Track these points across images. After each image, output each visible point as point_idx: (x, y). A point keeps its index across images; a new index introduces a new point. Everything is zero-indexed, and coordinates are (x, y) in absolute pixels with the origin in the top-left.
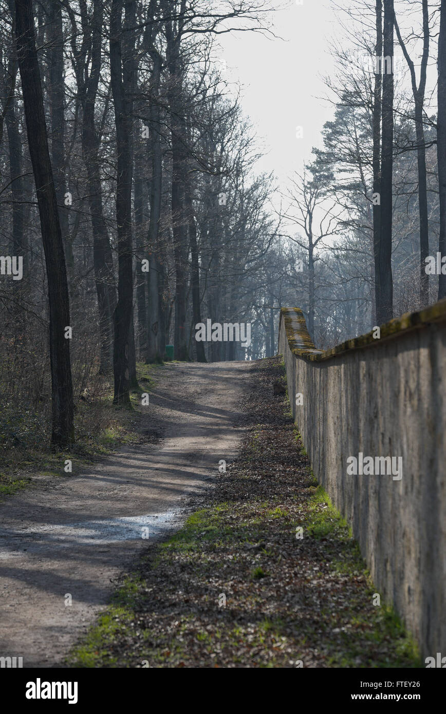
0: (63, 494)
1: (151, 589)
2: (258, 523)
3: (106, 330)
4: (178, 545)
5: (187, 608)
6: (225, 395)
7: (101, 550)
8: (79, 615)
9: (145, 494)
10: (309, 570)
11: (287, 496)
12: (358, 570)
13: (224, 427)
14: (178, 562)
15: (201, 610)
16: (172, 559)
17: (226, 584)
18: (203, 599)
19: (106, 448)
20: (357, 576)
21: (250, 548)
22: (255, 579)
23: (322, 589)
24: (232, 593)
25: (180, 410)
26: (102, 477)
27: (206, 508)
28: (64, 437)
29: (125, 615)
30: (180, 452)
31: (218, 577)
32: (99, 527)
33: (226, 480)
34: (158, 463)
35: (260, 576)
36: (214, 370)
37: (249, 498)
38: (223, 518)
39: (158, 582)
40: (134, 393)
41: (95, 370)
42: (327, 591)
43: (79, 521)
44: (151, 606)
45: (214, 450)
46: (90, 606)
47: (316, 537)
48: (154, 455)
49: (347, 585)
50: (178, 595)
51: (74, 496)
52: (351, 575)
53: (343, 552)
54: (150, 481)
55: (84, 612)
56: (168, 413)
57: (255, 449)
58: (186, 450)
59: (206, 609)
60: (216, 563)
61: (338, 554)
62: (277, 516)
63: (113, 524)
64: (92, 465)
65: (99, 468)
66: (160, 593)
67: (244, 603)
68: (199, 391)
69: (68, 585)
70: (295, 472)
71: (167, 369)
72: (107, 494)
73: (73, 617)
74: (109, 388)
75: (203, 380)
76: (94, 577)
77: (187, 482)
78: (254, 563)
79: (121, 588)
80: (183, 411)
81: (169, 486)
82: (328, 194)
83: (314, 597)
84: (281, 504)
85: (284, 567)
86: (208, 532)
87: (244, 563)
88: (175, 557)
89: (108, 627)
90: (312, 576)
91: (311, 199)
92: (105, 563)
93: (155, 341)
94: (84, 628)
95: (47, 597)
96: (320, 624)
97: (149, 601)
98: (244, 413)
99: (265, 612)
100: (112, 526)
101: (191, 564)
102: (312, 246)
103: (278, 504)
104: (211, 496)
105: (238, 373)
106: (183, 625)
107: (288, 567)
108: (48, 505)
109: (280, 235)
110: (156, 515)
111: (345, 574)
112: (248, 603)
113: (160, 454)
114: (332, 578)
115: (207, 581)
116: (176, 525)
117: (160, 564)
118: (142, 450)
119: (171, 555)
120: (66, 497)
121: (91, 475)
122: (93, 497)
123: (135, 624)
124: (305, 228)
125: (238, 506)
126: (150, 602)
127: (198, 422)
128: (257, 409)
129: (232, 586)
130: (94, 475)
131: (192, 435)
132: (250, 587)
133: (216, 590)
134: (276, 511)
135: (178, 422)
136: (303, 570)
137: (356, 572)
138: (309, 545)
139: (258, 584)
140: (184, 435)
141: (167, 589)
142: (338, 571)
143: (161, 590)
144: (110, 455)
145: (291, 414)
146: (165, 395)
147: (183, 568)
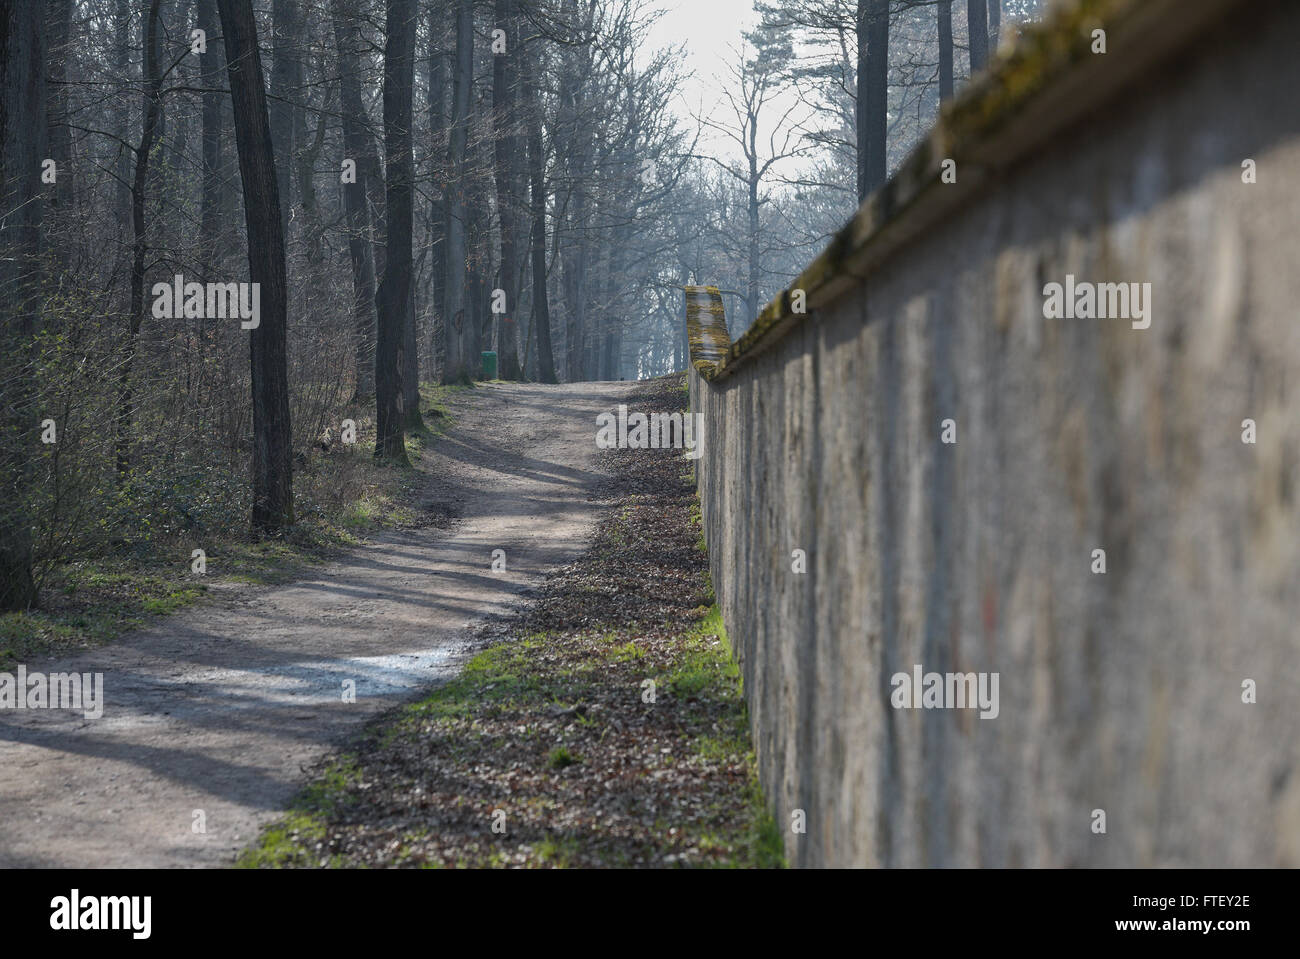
0: (259, 616)
1: (369, 785)
2: (591, 669)
3: (366, 323)
4: (438, 705)
5: (422, 819)
6: (578, 442)
7: (303, 714)
8: (231, 829)
9: (405, 617)
10: (653, 752)
11: (653, 623)
12: (738, 754)
13: (571, 500)
14: (429, 737)
15: (446, 821)
16: (419, 731)
17: (503, 776)
18: (453, 803)
19: (352, 533)
20: (733, 764)
21: (559, 712)
22: (555, 769)
23: (667, 786)
24: (509, 792)
25: (494, 468)
26: (336, 586)
27: (509, 642)
28: (275, 514)
29: (310, 829)
30: (485, 542)
31: (491, 764)
32: (309, 674)
33: (556, 593)
34: (441, 561)
35: (563, 762)
36: (562, 397)
37: (587, 625)
38: (531, 660)
39: (384, 773)
40: (415, 436)
41: (346, 394)
42: (674, 790)
43: (276, 663)
44: (360, 815)
45: (546, 540)
46: (256, 813)
47: (679, 694)
48: (436, 548)
49: (711, 780)
50: (413, 794)
51: (280, 618)
52: (725, 761)
53: (720, 721)
54: (420, 593)
55: (240, 825)
56: (474, 474)
57: (619, 539)
58: (498, 540)
59: (455, 820)
60: (494, 740)
61: (711, 726)
62: (626, 658)
63: (336, 670)
64: (322, 564)
65: (334, 569)
66: (384, 792)
67: (524, 810)
68: (532, 434)
69: (226, 776)
70: (679, 581)
71: (479, 395)
72: (339, 615)
73: (218, 833)
74: (370, 428)
75: (542, 415)
76: (275, 763)
77: (485, 597)
78: (559, 739)
79: (317, 782)
80: (501, 470)
81: (453, 603)
82: (784, 83)
83: (648, 801)
84: (640, 636)
85: (611, 747)
86: (498, 684)
87: (544, 740)
88: (425, 728)
89: (275, 851)
90: (656, 763)
91: (754, 93)
92: (299, 737)
93: (459, 344)
94: (233, 853)
95: (184, 796)
96: (644, 848)
97: (359, 805)
98: (611, 476)
99: (555, 826)
100: (333, 673)
101: (449, 740)
102: (755, 177)
103: (633, 636)
104: (523, 621)
105: (604, 403)
106: (405, 848)
107: (618, 748)
108: (228, 634)
109: (699, 157)
110: (417, 654)
111: (714, 760)
112: (530, 810)
113: (448, 546)
114: (691, 768)
115: (470, 771)
116: (448, 672)
117: (396, 740)
118: (418, 538)
119: (419, 725)
120: (265, 620)
121: (317, 583)
122: (311, 621)
123: (325, 845)
124: (744, 143)
125: (564, 640)
126: (360, 808)
127: (526, 491)
128: (634, 468)
129: (512, 779)
130: (321, 583)
131: (511, 513)
132: (541, 781)
133: (481, 786)
134: (627, 649)
135: (489, 488)
136: (644, 752)
137: (733, 757)
138: (664, 710)
139: (557, 777)
140: (499, 512)
141: (396, 784)
142: (702, 754)
143: (385, 787)
144: (357, 547)
145: (691, 477)
146: (470, 440)
147: (435, 747)
